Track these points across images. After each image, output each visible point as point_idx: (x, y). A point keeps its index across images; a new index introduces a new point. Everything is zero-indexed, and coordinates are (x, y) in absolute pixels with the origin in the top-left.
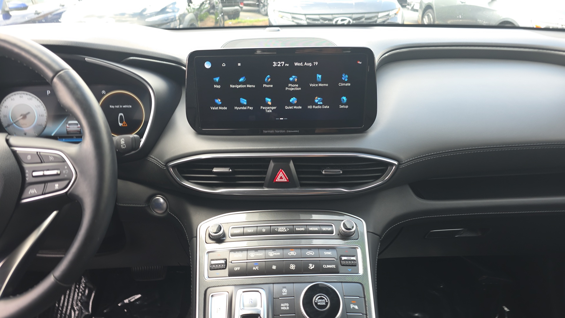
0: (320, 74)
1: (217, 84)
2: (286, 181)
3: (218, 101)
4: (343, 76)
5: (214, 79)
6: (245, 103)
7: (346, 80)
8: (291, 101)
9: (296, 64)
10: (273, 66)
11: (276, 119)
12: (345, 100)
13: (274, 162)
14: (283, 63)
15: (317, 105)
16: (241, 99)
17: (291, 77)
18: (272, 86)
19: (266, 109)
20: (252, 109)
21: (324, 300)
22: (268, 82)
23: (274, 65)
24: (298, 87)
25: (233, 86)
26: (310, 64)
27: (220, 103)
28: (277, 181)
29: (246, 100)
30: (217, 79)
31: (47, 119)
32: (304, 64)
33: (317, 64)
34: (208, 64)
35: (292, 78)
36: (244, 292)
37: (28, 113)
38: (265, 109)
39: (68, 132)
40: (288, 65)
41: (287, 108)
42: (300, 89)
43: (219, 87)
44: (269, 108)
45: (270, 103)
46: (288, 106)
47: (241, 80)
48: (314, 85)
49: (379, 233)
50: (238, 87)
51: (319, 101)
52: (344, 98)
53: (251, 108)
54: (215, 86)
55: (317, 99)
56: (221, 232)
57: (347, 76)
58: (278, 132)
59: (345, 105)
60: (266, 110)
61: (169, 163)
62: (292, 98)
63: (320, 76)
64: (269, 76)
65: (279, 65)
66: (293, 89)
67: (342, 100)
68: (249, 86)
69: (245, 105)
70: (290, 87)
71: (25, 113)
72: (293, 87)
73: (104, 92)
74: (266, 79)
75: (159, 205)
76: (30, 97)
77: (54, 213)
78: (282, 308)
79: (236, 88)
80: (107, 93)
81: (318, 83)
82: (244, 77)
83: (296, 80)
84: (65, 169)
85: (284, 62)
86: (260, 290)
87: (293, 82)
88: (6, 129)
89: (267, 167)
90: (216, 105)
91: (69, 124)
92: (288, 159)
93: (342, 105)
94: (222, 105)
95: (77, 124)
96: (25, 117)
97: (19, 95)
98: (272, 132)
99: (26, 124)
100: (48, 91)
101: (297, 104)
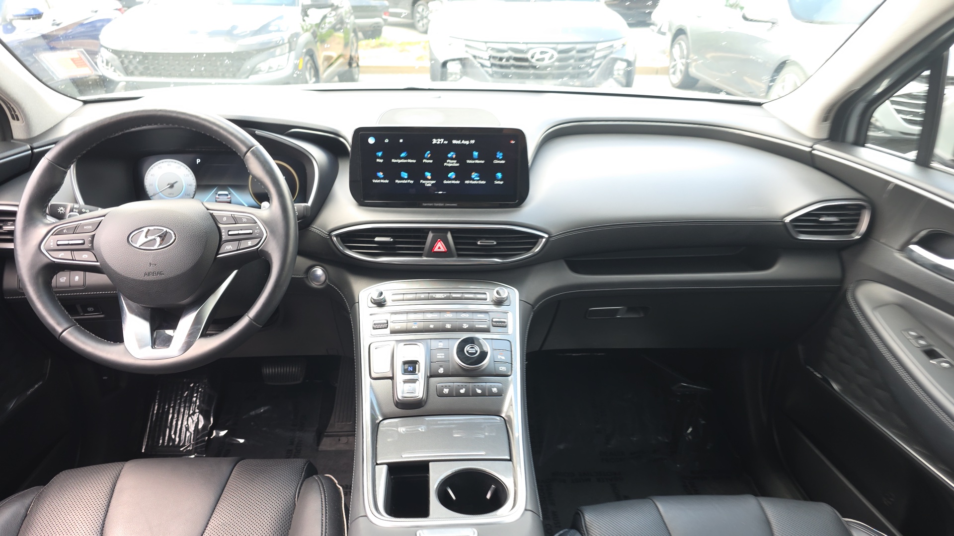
0: (477, 151)
1: (380, 158)
2: (444, 250)
3: (380, 174)
4: (498, 154)
5: (377, 154)
6: (406, 177)
7: (501, 158)
8: (449, 176)
9: (454, 142)
10: (433, 143)
11: (435, 192)
12: (500, 176)
13: (432, 232)
15: (473, 180)
16: (402, 173)
17: (449, 153)
18: (431, 161)
19: (426, 183)
21: (474, 349)
22: (428, 157)
24: (456, 163)
25: (395, 161)
26: (467, 142)
27: (382, 176)
28: (435, 250)
29: (407, 174)
30: (380, 154)
31: (196, 187)
32: (461, 142)
33: (474, 142)
34: (372, 140)
35: (451, 154)
36: (405, 345)
37: (176, 182)
38: (424, 183)
40: (446, 142)
41: (445, 182)
42: (458, 165)
43: (381, 161)
44: (428, 182)
46: (447, 181)
47: (403, 155)
48: (471, 162)
49: (531, 303)
50: (399, 161)
51: (476, 177)
53: (412, 182)
54: (378, 160)
55: (474, 175)
56: (382, 297)
57: (501, 154)
58: (437, 204)
59: (500, 180)
61: (333, 232)
62: (451, 173)
64: (429, 152)
65: (438, 143)
66: (451, 165)
67: (497, 176)
68: (410, 161)
69: (406, 178)
70: (448, 163)
71: (173, 182)
72: (451, 163)
74: (426, 155)
75: (316, 278)
76: (179, 165)
77: (235, 272)
78: (438, 357)
79: (397, 162)
81: (475, 159)
82: (405, 153)
83: (454, 156)
84: (257, 229)
85: (443, 140)
86: (418, 344)
87: (452, 159)
89: (426, 238)
91: (219, 195)
92: (445, 230)
93: (498, 180)
94: (384, 178)
95: (227, 195)
96: (172, 186)
97: (167, 163)
98: (431, 205)
99: (173, 194)
100: (197, 160)
101: (455, 179)
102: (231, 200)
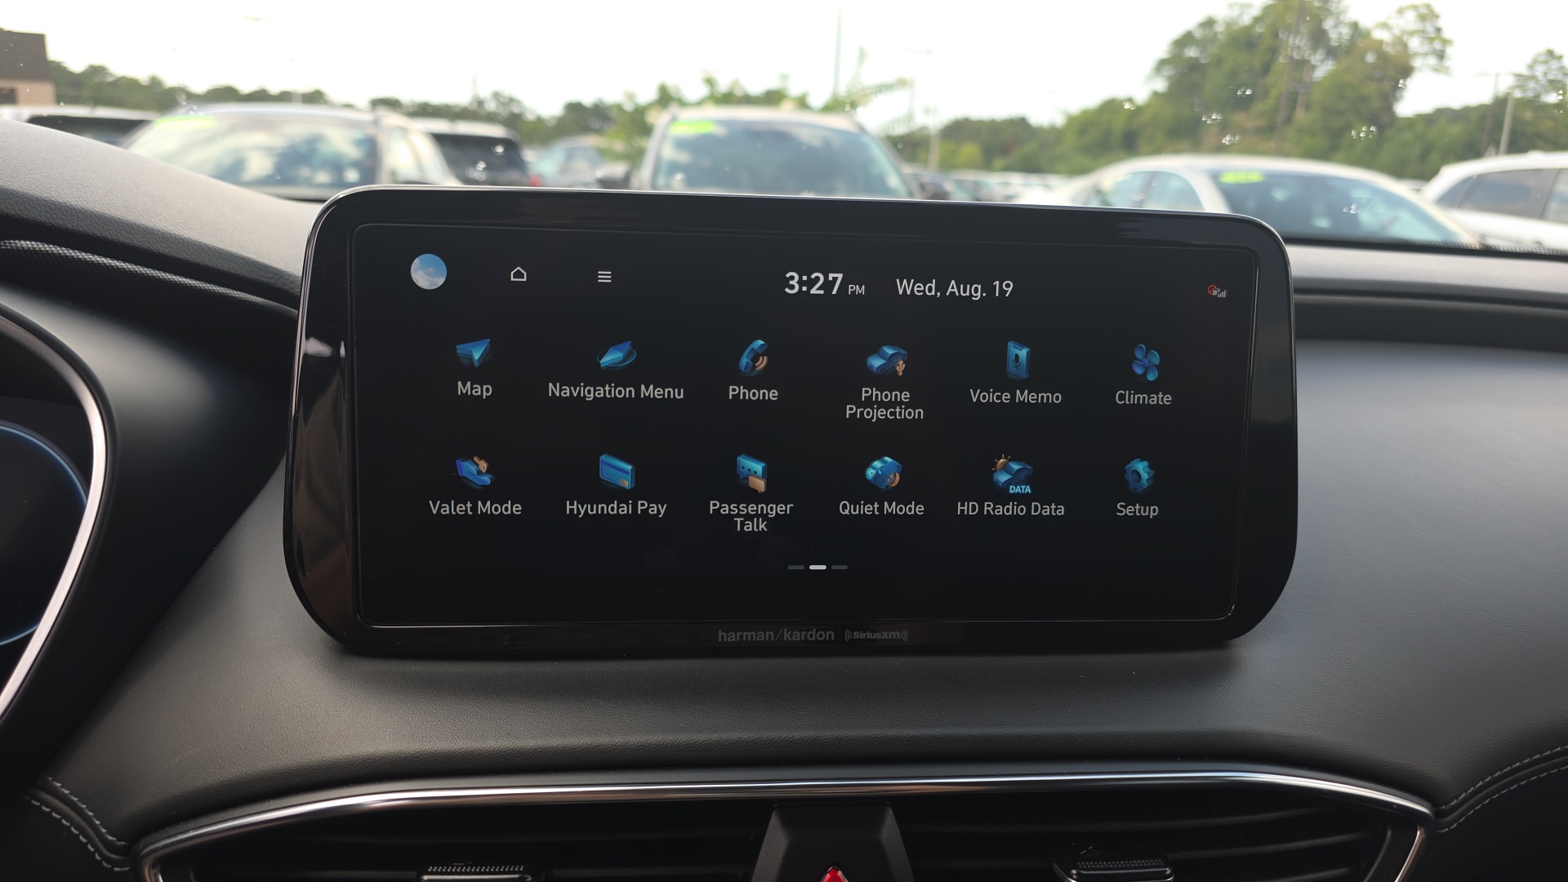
0: (1023, 343)
1: (477, 375)
3: (473, 469)
4: (1139, 354)
5: (461, 349)
6: (627, 484)
7: (1151, 377)
8: (870, 473)
9: (904, 287)
10: (787, 290)
11: (790, 567)
12: (1145, 476)
13: (786, 823)
14: (835, 279)
15: (1002, 496)
16: (604, 458)
17: (876, 350)
18: (773, 395)
19: (738, 515)
20: (662, 512)
22: (754, 373)
23: (792, 287)
24: (908, 406)
25: (567, 392)
26: (976, 289)
27: (487, 479)
29: (629, 468)
32: (942, 287)
33: (1010, 289)
34: (431, 269)
35: (882, 356)
38: (730, 517)
40: (861, 290)
41: (846, 509)
42: (919, 413)
43: (484, 391)
44: (752, 508)
45: (760, 485)
46: (855, 502)
47: (611, 358)
48: (991, 397)
50: (590, 394)
51: (1016, 479)
52: (1141, 467)
53: (657, 509)
54: (464, 388)
55: (1006, 469)
57: (1155, 358)
58: (798, 636)
59: (1145, 499)
60: (739, 520)
61: (148, 839)
62: (879, 457)
63: (1023, 353)
64: (761, 342)
65: (814, 291)
66: (881, 413)
67: (1130, 477)
68: (649, 391)
69: (624, 490)
70: (869, 403)
72: (882, 405)
74: (745, 360)
79: (580, 399)
81: (1011, 385)
82: (627, 346)
83: (901, 367)
85: (840, 276)
87: (885, 380)
90: (465, 491)
92: (872, 805)
93: (1131, 502)
94: (492, 493)
98: (761, 636)
101: (899, 494)
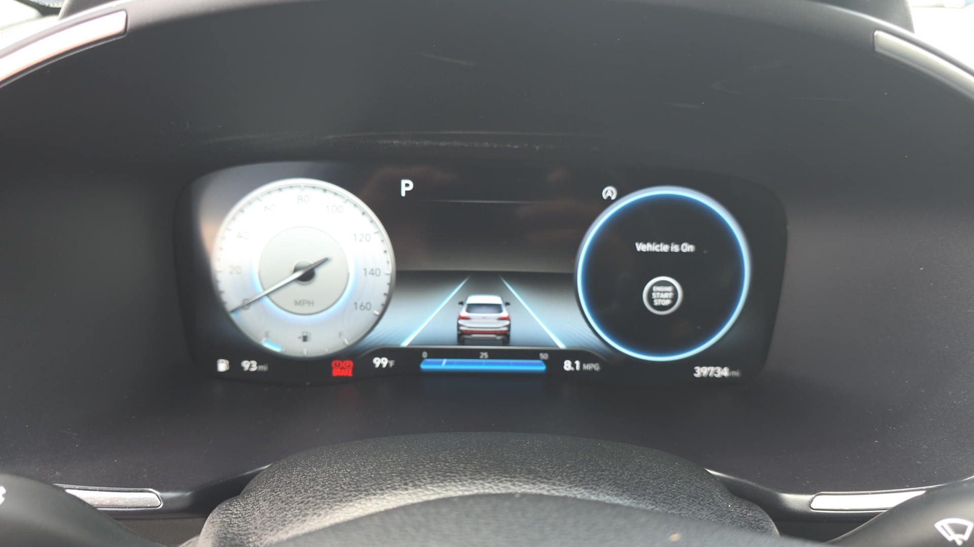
31: (390, 284)
37: (325, 261)
39: (463, 336)
71: (309, 260)
73: (609, 194)
76: (338, 201)
80: (620, 196)
88: (234, 316)
91: (471, 307)
95: (498, 308)
96: (308, 276)
97: (296, 192)
99: (310, 303)
100: (404, 182)
102: (509, 326)
